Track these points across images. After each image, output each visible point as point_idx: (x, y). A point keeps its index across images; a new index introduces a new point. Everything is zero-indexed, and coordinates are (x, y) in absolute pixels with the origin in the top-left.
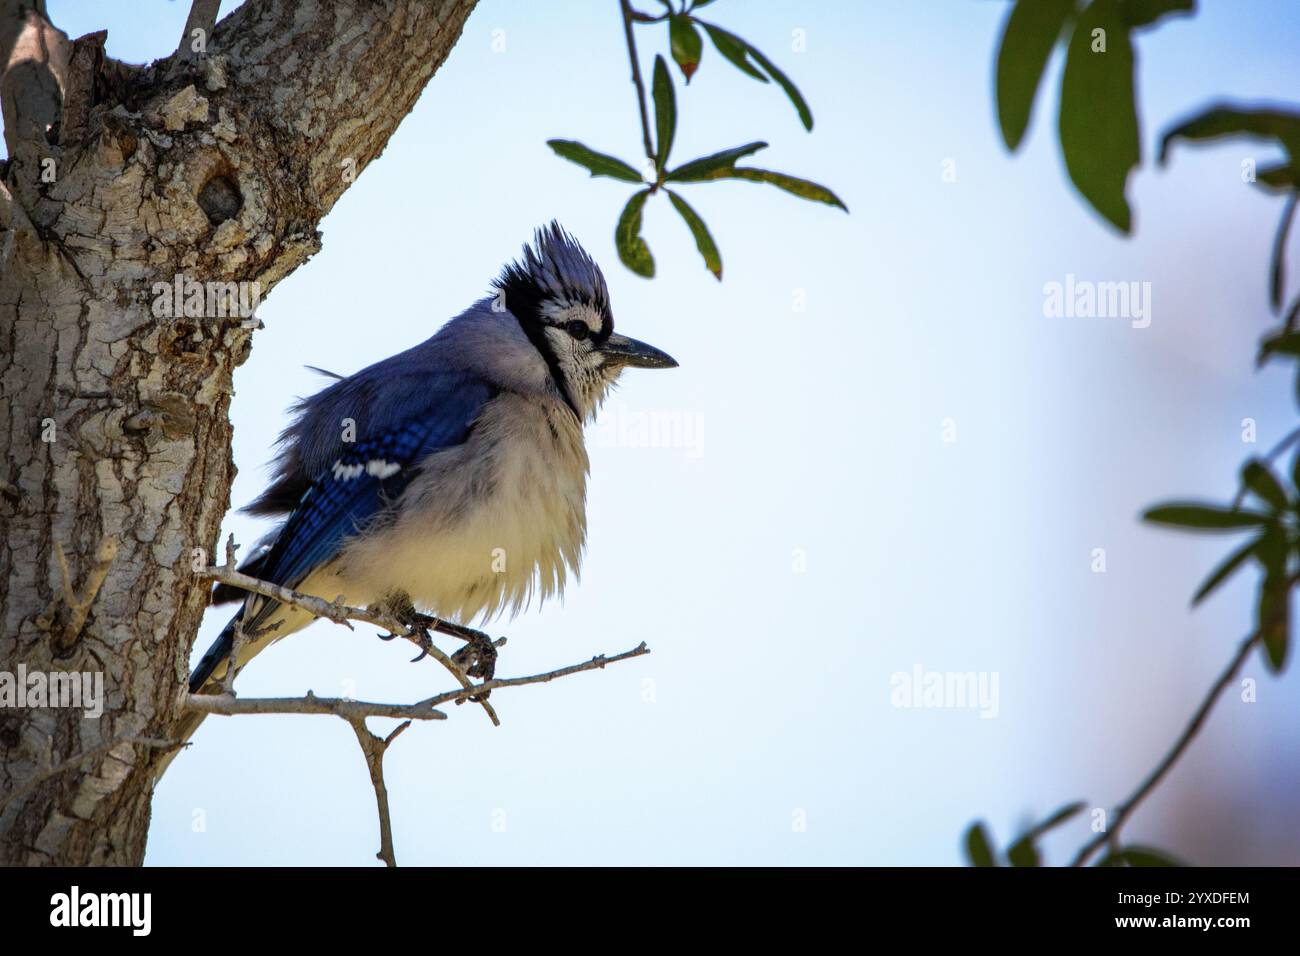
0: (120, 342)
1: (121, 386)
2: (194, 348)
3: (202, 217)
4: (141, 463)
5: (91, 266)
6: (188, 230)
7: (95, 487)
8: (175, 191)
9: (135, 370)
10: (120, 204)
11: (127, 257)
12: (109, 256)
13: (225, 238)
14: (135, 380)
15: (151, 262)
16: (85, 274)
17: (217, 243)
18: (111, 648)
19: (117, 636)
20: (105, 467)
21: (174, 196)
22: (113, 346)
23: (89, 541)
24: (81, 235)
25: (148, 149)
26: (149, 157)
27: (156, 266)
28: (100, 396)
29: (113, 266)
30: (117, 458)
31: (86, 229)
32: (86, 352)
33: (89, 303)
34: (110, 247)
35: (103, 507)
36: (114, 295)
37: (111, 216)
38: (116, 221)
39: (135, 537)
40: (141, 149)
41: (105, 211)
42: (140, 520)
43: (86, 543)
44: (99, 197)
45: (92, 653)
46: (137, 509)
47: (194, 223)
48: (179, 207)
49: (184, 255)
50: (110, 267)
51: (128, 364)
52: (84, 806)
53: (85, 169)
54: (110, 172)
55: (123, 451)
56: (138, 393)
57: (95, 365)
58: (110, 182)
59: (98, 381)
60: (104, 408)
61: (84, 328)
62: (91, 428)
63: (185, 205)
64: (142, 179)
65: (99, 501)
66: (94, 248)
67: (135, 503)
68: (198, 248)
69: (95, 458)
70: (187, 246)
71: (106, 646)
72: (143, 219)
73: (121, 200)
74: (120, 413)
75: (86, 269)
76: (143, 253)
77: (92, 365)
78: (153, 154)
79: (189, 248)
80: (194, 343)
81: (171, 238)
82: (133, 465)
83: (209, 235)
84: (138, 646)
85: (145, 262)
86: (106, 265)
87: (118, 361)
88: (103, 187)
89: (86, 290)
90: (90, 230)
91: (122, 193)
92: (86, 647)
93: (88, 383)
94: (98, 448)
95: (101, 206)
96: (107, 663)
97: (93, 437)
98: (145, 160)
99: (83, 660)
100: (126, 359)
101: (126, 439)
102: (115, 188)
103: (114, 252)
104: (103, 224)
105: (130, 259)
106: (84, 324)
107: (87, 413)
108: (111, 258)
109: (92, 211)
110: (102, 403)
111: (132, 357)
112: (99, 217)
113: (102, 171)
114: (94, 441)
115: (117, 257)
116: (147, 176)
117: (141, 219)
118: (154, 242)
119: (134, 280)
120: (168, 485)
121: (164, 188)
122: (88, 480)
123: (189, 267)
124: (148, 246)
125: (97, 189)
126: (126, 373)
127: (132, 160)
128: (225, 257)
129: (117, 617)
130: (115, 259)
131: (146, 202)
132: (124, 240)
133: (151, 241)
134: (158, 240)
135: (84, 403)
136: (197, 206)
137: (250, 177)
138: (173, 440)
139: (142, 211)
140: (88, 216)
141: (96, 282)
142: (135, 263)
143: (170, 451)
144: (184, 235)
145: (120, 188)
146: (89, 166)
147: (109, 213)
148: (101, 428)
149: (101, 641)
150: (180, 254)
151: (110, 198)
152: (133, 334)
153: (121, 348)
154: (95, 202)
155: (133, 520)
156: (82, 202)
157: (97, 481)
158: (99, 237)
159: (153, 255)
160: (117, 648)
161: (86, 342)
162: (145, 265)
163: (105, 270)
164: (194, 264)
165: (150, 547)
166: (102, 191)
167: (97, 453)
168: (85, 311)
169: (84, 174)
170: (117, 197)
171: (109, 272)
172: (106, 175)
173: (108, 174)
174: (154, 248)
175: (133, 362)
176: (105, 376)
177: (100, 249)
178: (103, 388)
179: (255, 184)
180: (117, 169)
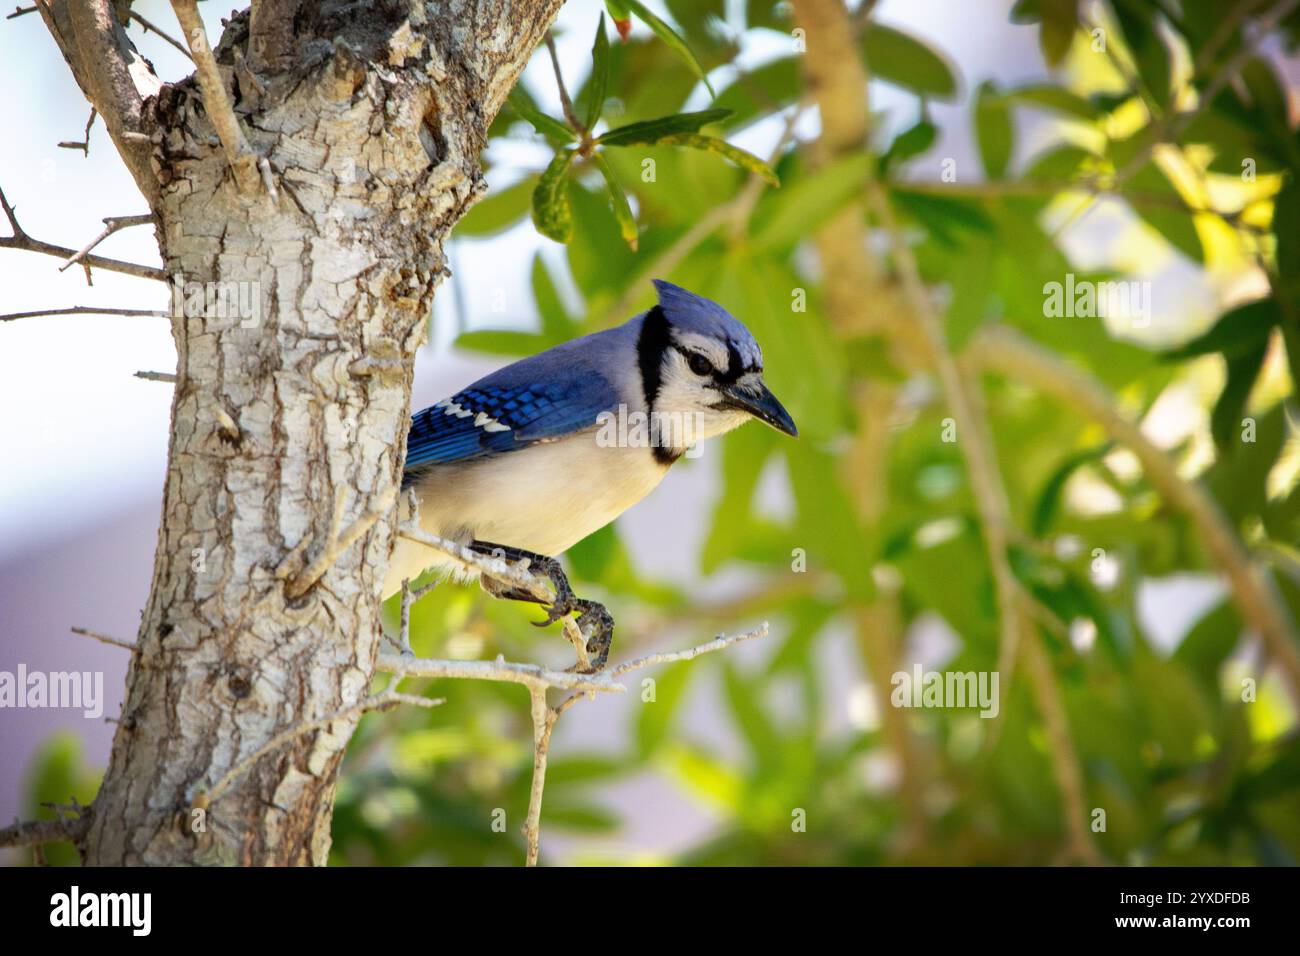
0: (348, 283)
1: (348, 329)
2: (407, 293)
3: (425, 157)
4: (362, 410)
5: (311, 200)
6: (407, 171)
7: (323, 432)
8: (401, 129)
9: (362, 313)
10: (344, 139)
11: (348, 195)
12: (330, 192)
13: (441, 181)
14: (360, 324)
15: (371, 202)
16: (307, 209)
17: (433, 186)
18: (340, 600)
19: (344, 588)
20: (333, 410)
21: (400, 135)
22: (340, 286)
23: (318, 488)
24: (301, 168)
25: (377, 83)
26: (378, 93)
27: (375, 206)
28: (328, 339)
29: (335, 203)
30: (343, 404)
31: (307, 163)
32: (311, 291)
33: (313, 241)
34: (333, 183)
35: (331, 452)
36: (336, 234)
37: (334, 151)
38: (338, 156)
39: (355, 486)
40: (370, 83)
41: (329, 146)
42: (359, 468)
43: (316, 490)
44: (323, 131)
45: (324, 604)
46: (356, 457)
47: (414, 164)
48: (403, 145)
49: (401, 196)
50: (332, 203)
51: (355, 307)
52: (318, 764)
53: (303, 101)
54: (337, 105)
55: (348, 397)
56: (361, 336)
57: (323, 305)
58: (337, 116)
59: (326, 322)
60: (335, 350)
61: (307, 266)
62: (322, 370)
63: (410, 144)
64: (370, 114)
65: (326, 448)
66: (315, 183)
67: (356, 450)
68: (414, 190)
69: (323, 401)
70: (404, 187)
71: (335, 597)
72: (367, 157)
73: (347, 135)
74: (348, 356)
75: (308, 206)
76: (365, 191)
77: (319, 306)
78: (382, 89)
79: (407, 189)
80: (410, 288)
81: (394, 177)
82: (357, 411)
83: (424, 176)
84: (362, 600)
85: (365, 201)
86: (328, 202)
87: (346, 303)
88: (328, 120)
89: (309, 227)
90: (311, 164)
91: (348, 127)
92: (320, 598)
93: (316, 324)
94: (328, 392)
95: (325, 140)
96: (336, 615)
97: (323, 380)
98: (374, 96)
99: (314, 612)
100: (353, 302)
101: (352, 384)
102: (342, 123)
103: (336, 188)
104: (325, 160)
105: (351, 197)
106: (307, 262)
107: (317, 356)
108: (332, 195)
109: (313, 145)
110: (332, 345)
111: (360, 299)
112: (321, 152)
113: (327, 103)
114: (325, 384)
115: (338, 194)
116: (375, 111)
117: (365, 155)
118: (377, 181)
119: (355, 219)
120: (382, 434)
121: (390, 125)
122: (318, 424)
123: (405, 208)
124: (371, 185)
125: (322, 122)
126: (353, 316)
127: (361, 94)
128: (436, 201)
129: (343, 568)
130: (335, 196)
131: (373, 138)
132: (347, 177)
133: (373, 180)
134: (380, 179)
135: (315, 345)
136: (421, 146)
137: (449, 118)
138: (387, 388)
139: (366, 148)
140: (310, 150)
141: (319, 219)
142: (354, 201)
143: (384, 399)
144: (403, 175)
145: (348, 123)
146: (309, 97)
147: (332, 147)
148: (331, 372)
149: (332, 593)
150: (398, 194)
151: (335, 132)
152: (361, 275)
153: (350, 289)
154: (318, 135)
155: (353, 468)
156: (302, 134)
157: (325, 426)
158: (320, 172)
159: (375, 194)
160: (345, 600)
161: (310, 280)
162: (365, 205)
163: (327, 207)
164: (409, 206)
165: (368, 498)
166: (328, 125)
167: (325, 396)
168: (308, 248)
169: (303, 105)
170: (343, 132)
171: (331, 209)
172: (332, 108)
173: (336, 108)
174: (375, 187)
175: (360, 305)
176: (333, 318)
177: (322, 185)
178: (331, 330)
179: (454, 126)
180: (344, 101)
